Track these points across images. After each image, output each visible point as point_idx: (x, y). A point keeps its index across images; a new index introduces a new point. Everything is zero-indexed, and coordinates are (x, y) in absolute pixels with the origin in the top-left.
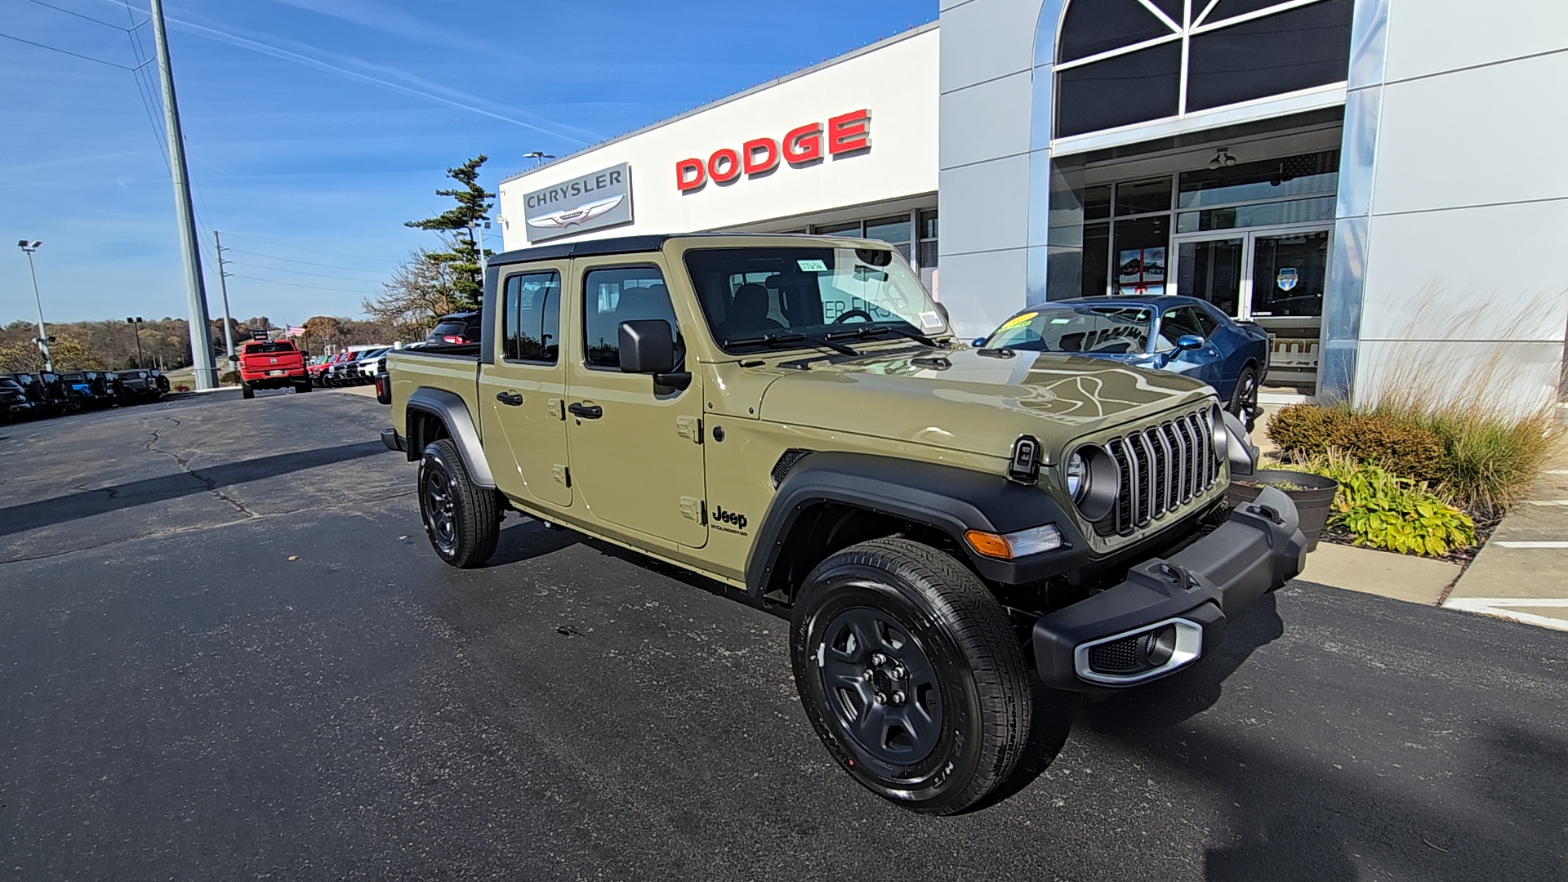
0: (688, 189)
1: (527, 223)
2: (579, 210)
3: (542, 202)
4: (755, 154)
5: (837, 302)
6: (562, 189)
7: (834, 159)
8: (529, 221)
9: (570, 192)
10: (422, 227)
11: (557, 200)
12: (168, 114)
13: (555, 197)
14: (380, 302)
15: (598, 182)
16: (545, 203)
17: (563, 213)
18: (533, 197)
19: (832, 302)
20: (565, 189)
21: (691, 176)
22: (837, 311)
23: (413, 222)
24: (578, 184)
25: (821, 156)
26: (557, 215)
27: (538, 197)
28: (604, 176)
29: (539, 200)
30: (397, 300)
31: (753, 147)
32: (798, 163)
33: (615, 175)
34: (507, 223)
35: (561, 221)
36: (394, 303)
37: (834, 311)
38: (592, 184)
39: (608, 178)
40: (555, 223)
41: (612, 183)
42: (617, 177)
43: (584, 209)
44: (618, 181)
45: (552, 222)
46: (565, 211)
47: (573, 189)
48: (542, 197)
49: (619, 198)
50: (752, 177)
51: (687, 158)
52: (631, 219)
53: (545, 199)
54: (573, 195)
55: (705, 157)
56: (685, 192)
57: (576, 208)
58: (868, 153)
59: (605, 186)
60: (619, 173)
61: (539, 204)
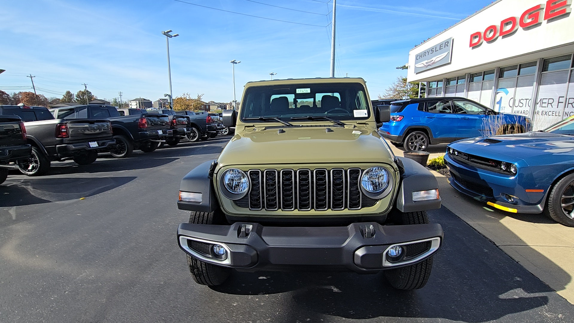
0: (474, 46)
1: (415, 66)
2: (432, 60)
3: (421, 57)
4: (507, 25)
5: (549, 99)
6: (428, 51)
7: (548, 23)
8: (416, 65)
9: (431, 52)
10: (402, 69)
11: (425, 56)
12: (333, 38)
13: (425, 55)
14: (384, 96)
15: (440, 47)
16: (422, 57)
17: (426, 61)
18: (418, 56)
19: (547, 99)
20: (429, 51)
21: (476, 41)
22: (548, 103)
23: (399, 67)
24: (433, 48)
25: (540, 22)
26: (424, 62)
27: (420, 55)
28: (443, 44)
29: (420, 56)
30: (390, 95)
31: (505, 22)
32: (527, 27)
33: (447, 43)
34: (410, 66)
35: (426, 64)
36: (388, 96)
37: (547, 103)
38: (438, 48)
39: (444, 45)
40: (424, 65)
41: (445, 47)
42: (448, 44)
43: (434, 59)
44: (447, 46)
45: (423, 65)
46: (428, 60)
47: (431, 51)
48: (421, 55)
49: (447, 53)
50: (503, 37)
51: (475, 32)
52: (450, 62)
53: (422, 56)
54: (431, 53)
55: (482, 31)
56: (473, 48)
57: (431, 59)
58: (568, 16)
59: (442, 48)
60: (448, 42)
61: (420, 58)
